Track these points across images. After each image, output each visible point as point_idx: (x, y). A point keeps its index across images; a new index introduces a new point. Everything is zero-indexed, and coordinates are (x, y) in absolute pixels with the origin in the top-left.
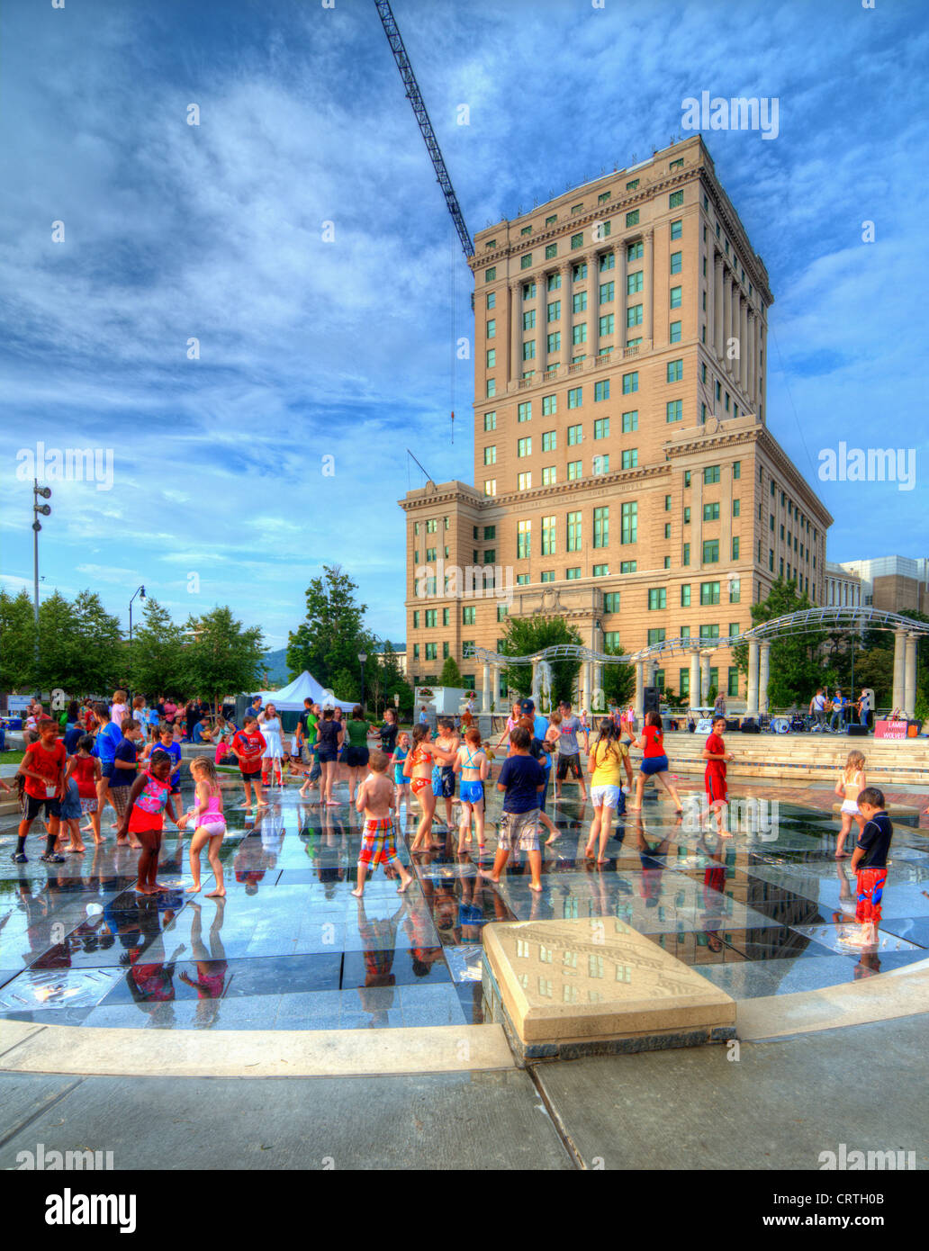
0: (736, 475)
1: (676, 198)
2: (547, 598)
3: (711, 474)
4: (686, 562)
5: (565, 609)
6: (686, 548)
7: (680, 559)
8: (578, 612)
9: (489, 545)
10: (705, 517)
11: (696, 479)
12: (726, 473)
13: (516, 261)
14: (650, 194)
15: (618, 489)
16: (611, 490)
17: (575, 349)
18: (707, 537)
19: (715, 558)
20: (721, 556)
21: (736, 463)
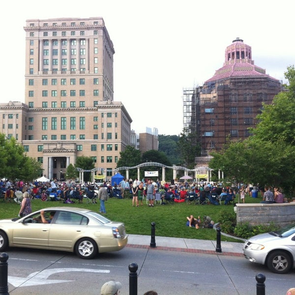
0: (116, 116)
1: (95, 32)
2: (58, 145)
3: (109, 115)
4: (103, 138)
5: (64, 149)
6: (103, 134)
7: (101, 137)
8: (70, 150)
9: (31, 124)
10: (108, 126)
11: (105, 116)
12: (113, 115)
13: (42, 33)
14: (88, 29)
15: (79, 112)
16: (76, 112)
17: (63, 66)
18: (109, 132)
19: (111, 138)
20: (112, 138)
21: (116, 113)
